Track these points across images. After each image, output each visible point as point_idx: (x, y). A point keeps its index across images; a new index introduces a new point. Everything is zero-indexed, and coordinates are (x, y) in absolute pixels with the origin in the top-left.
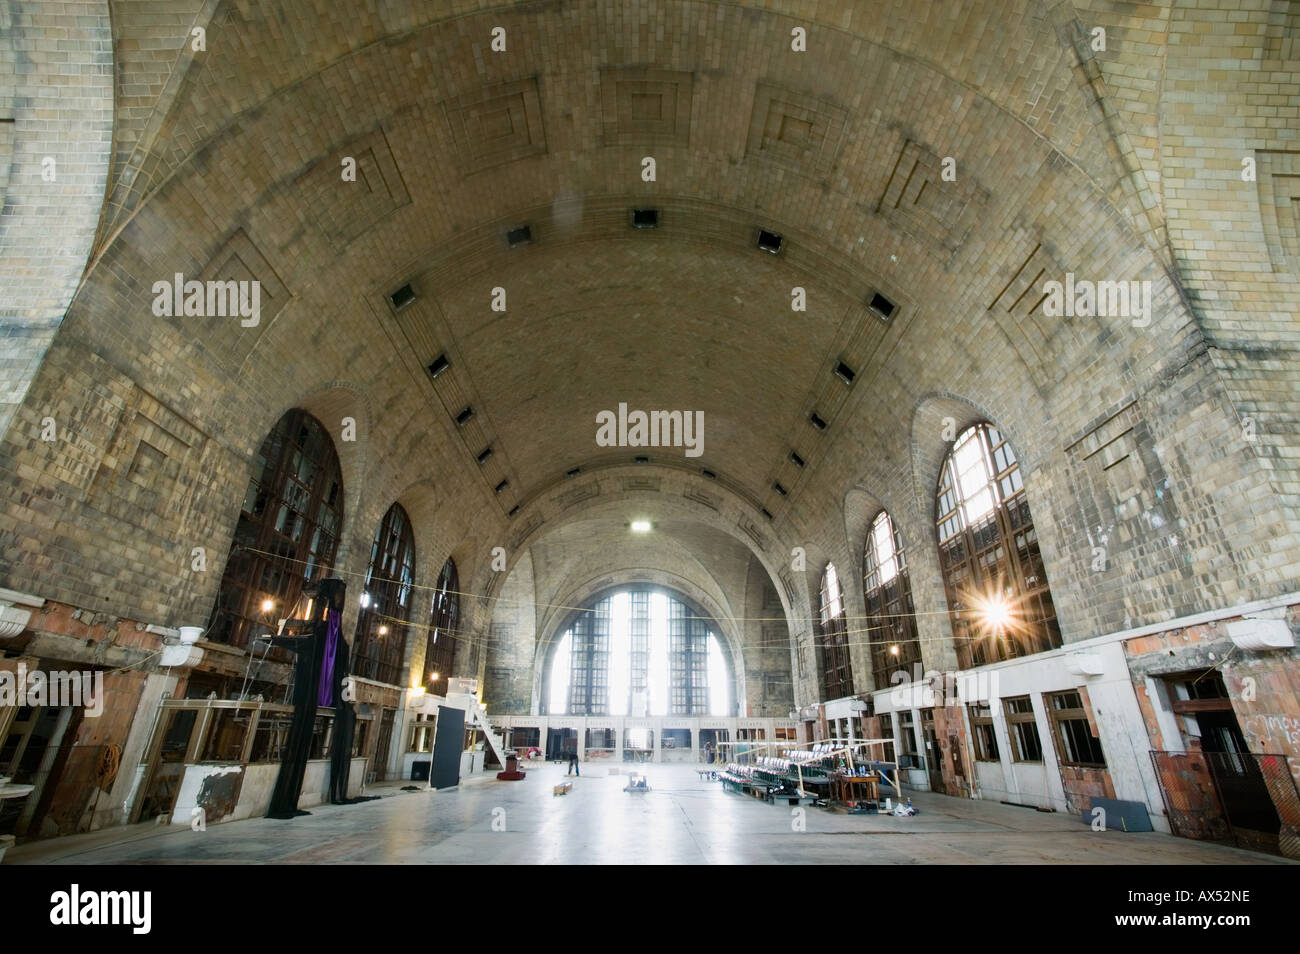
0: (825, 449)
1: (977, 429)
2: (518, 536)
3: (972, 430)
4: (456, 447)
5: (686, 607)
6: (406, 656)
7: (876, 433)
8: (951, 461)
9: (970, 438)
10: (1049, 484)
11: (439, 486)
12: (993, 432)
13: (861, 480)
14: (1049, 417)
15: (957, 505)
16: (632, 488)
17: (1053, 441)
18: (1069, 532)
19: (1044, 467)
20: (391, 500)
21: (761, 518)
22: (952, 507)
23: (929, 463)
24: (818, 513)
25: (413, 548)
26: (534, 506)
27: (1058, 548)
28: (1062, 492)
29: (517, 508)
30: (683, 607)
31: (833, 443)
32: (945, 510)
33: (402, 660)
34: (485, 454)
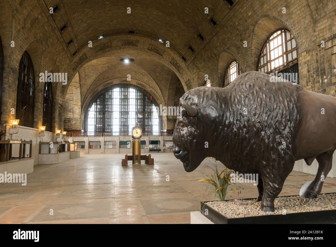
0: (214, 34)
1: (282, 32)
2: (76, 64)
3: (279, 32)
4: (51, 25)
5: (144, 94)
6: (35, 116)
7: (238, 29)
8: (268, 44)
9: (278, 36)
10: (309, 58)
11: (44, 43)
12: (288, 34)
13: (228, 48)
14: (315, 31)
15: (267, 62)
16: (125, 44)
17: (314, 41)
18: (312, 77)
19: (308, 51)
20: (24, 49)
21: (181, 60)
22: (265, 62)
23: (258, 44)
24: (207, 60)
25: (33, 70)
26: (83, 51)
27: (307, 82)
28: (313, 62)
29: (76, 52)
30: (142, 94)
31: (218, 32)
32: (262, 64)
33: (33, 118)
34: (64, 28)
